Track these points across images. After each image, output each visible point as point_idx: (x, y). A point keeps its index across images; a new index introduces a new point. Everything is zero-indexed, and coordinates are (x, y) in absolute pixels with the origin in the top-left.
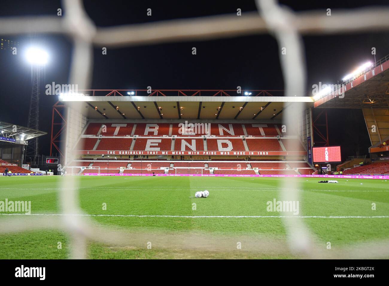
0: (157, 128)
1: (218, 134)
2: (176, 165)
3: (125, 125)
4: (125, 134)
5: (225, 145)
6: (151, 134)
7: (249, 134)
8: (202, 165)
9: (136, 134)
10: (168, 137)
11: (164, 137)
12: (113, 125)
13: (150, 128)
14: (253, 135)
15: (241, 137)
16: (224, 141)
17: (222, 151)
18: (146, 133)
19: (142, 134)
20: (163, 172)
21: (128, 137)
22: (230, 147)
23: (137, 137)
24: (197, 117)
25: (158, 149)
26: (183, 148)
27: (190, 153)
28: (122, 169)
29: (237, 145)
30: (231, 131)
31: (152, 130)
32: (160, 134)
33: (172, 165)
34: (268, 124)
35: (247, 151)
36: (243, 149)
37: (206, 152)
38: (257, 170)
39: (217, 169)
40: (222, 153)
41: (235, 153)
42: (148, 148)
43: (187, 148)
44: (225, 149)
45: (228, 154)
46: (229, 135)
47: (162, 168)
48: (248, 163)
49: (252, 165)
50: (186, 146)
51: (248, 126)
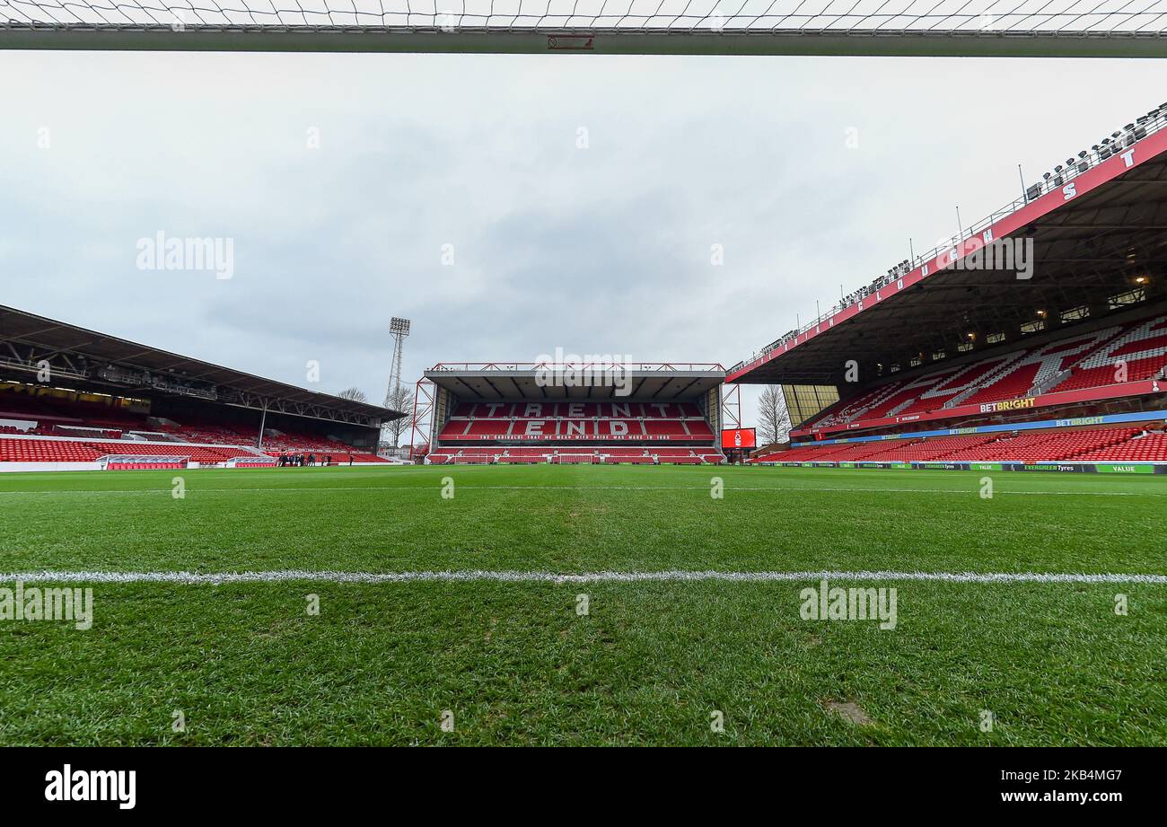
0: (540, 407)
1: (611, 415)
2: (561, 451)
3: (503, 405)
4: (502, 416)
5: (619, 428)
6: (532, 415)
7: (647, 415)
8: (591, 451)
9: (515, 415)
10: (552, 419)
11: (549, 418)
12: (488, 405)
13: (532, 408)
14: (653, 416)
15: (638, 418)
16: (618, 424)
17: (616, 435)
18: (527, 414)
19: (521, 415)
20: (545, 459)
21: (506, 419)
22: (625, 430)
23: (517, 418)
24: (586, 394)
25: (541, 433)
26: (570, 432)
27: (577, 437)
28: (497, 457)
29: (634, 427)
30: (627, 413)
31: (534, 411)
32: (543, 415)
33: (556, 452)
34: (670, 404)
35: (644, 434)
36: (640, 432)
37: (597, 436)
38: (655, 458)
39: (608, 456)
40: (615, 438)
41: (630, 437)
42: (528, 432)
43: (575, 432)
44: (619, 433)
45: (623, 438)
46: (625, 416)
47: (544, 456)
48: (645, 449)
49: (651, 452)
50: (574, 430)
51: (647, 406)
